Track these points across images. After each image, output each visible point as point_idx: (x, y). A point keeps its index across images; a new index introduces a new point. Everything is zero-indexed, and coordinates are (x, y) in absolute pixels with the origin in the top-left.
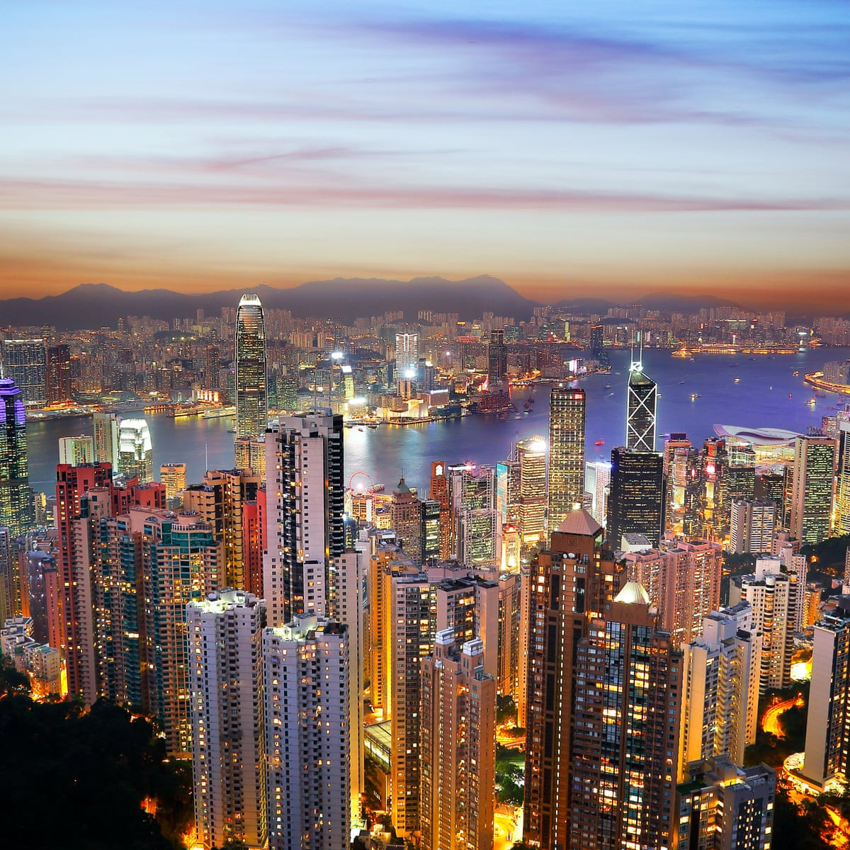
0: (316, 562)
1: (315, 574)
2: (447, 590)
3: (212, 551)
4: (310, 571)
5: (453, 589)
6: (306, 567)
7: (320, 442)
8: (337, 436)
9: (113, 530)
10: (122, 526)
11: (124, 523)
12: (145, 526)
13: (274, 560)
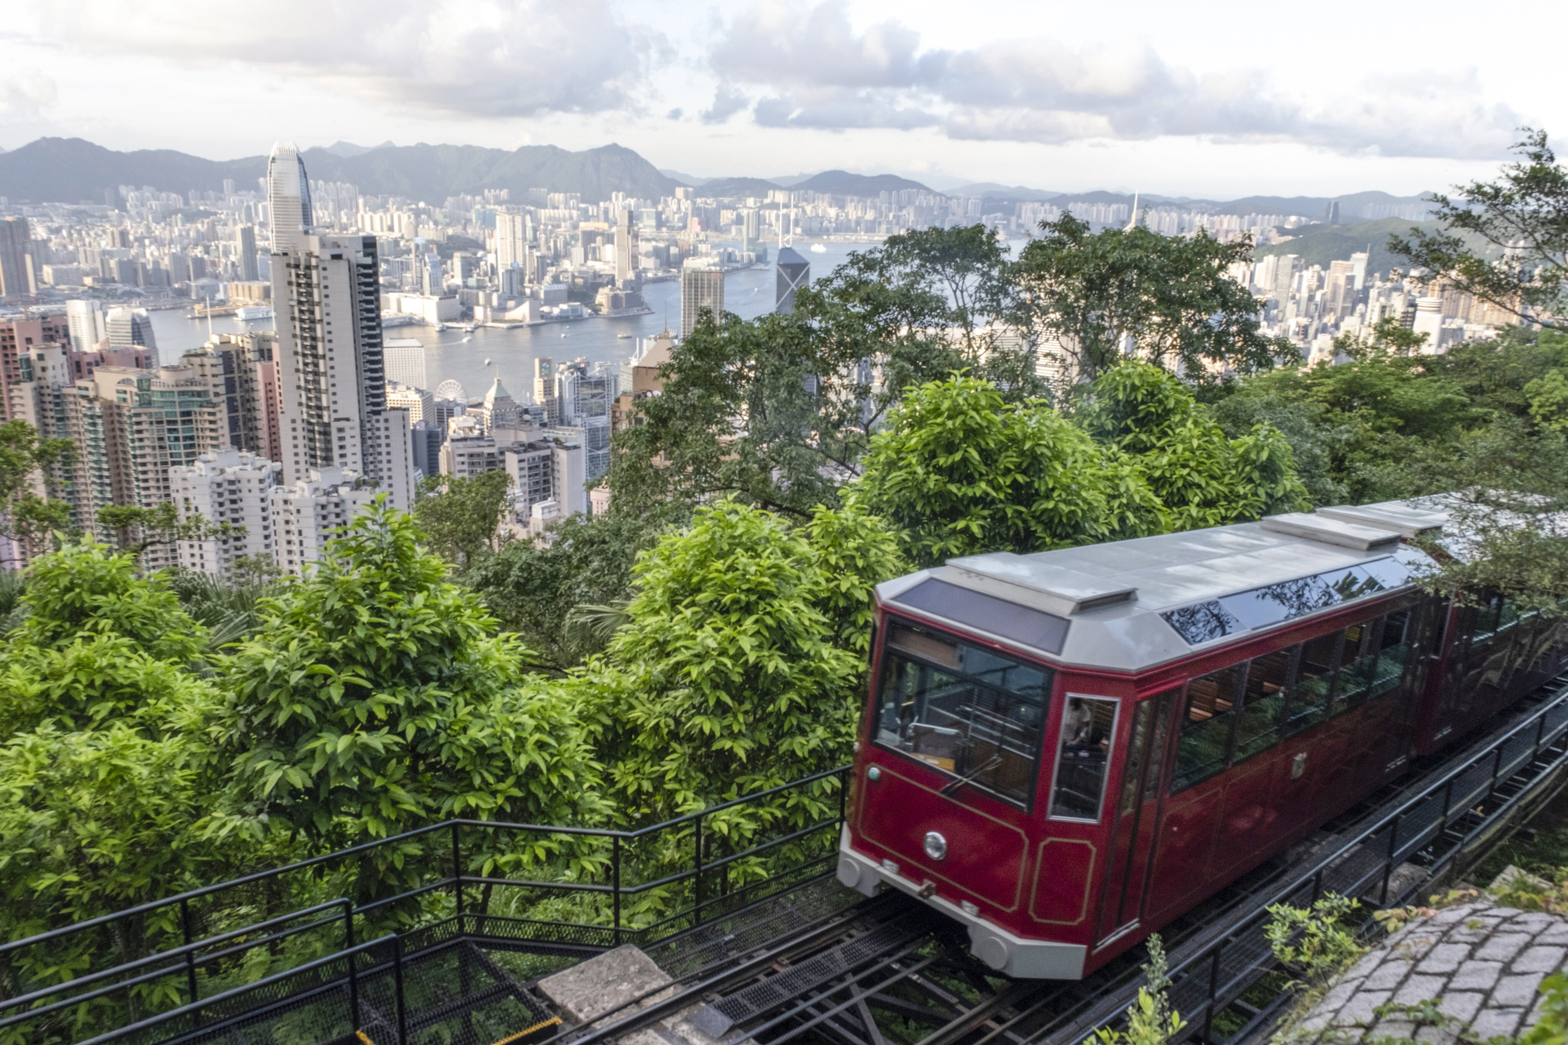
0: (348, 420)
1: (347, 434)
2: (517, 452)
3: (210, 414)
4: (340, 430)
5: (525, 451)
6: (335, 426)
7: (343, 266)
8: (368, 261)
9: (71, 399)
10: (84, 393)
11: (87, 389)
12: (118, 392)
13: (294, 421)
